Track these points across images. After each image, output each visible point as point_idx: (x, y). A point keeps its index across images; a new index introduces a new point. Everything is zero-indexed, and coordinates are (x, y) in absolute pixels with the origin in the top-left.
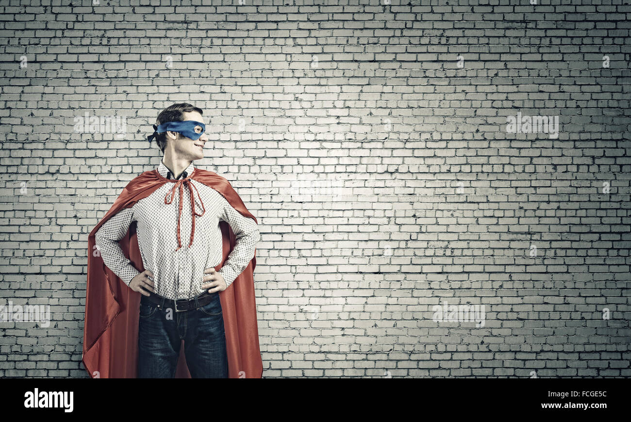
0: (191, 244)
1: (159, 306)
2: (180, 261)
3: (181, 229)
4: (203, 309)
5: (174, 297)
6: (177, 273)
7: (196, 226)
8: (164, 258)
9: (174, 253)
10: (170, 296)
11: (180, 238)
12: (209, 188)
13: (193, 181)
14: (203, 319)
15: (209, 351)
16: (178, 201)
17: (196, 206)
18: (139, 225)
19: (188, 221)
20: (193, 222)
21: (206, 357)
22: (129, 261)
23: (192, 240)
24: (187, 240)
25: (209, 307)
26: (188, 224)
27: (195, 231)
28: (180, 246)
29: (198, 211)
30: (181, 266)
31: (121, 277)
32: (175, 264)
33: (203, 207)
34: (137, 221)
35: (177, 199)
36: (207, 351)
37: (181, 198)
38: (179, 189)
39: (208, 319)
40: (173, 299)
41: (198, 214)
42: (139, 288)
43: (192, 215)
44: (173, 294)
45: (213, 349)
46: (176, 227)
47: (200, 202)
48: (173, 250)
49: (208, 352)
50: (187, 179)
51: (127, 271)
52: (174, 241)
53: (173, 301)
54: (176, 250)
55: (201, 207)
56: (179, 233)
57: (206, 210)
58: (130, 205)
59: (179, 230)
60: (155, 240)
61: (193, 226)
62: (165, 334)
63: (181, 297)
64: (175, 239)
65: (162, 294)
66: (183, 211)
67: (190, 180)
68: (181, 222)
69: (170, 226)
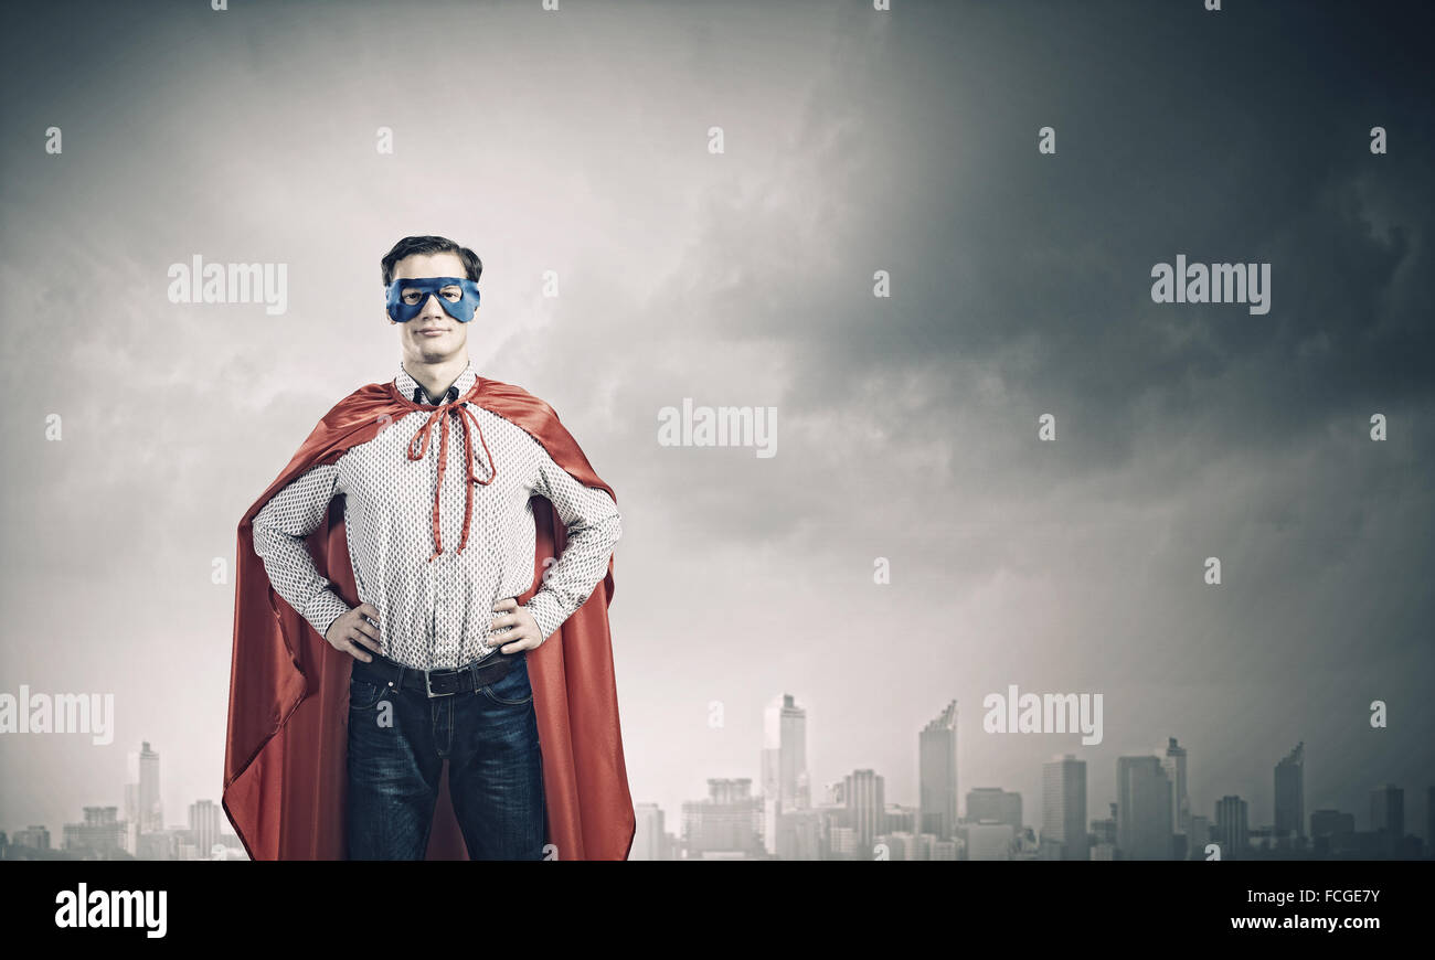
0: (462, 546)
1: (391, 684)
2: (438, 583)
3: (442, 512)
4: (488, 690)
5: (424, 665)
6: (431, 610)
7: (475, 506)
8: (404, 576)
9: (424, 567)
10: (416, 661)
11: (438, 532)
12: (506, 424)
13: (471, 407)
14: (490, 714)
15: (504, 784)
16: (436, 451)
17: (474, 462)
18: (349, 502)
19: (458, 494)
20: (468, 498)
21: (497, 798)
22: (326, 583)
23: (464, 538)
24: (455, 537)
25: (502, 686)
26: (458, 502)
27: (473, 517)
28: (438, 551)
29: (478, 473)
30: (441, 596)
31: (309, 617)
32: (426, 590)
33: (492, 466)
34: (345, 495)
35: (434, 446)
36: (499, 784)
37: (443, 445)
38: (441, 424)
39: (500, 713)
40: (421, 668)
41: (480, 480)
42: (347, 643)
43: (467, 483)
44: (423, 658)
45: (511, 781)
46: (430, 509)
47: (485, 453)
48: (423, 559)
49: (501, 787)
50: (458, 402)
51: (321, 603)
52: (425, 539)
53: (423, 672)
54: (430, 560)
55: (488, 466)
56: (438, 521)
57: (498, 471)
58: (331, 459)
59: (438, 514)
60: (383, 536)
61: (468, 506)
62: (406, 746)
63: (440, 664)
64: (428, 535)
65: (397, 657)
66: (447, 473)
67: (464, 405)
68: (441, 498)
69: (417, 505)
